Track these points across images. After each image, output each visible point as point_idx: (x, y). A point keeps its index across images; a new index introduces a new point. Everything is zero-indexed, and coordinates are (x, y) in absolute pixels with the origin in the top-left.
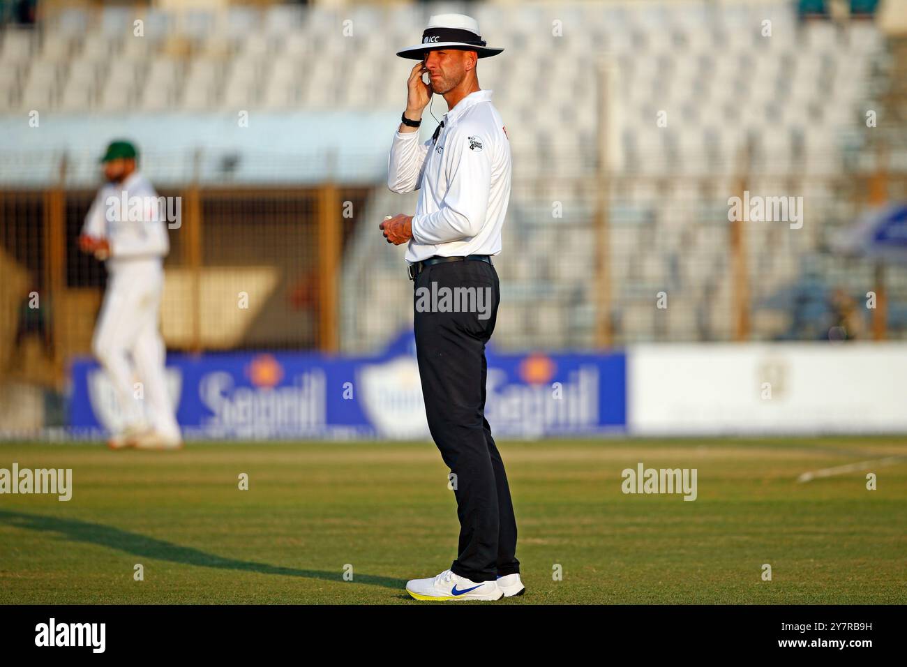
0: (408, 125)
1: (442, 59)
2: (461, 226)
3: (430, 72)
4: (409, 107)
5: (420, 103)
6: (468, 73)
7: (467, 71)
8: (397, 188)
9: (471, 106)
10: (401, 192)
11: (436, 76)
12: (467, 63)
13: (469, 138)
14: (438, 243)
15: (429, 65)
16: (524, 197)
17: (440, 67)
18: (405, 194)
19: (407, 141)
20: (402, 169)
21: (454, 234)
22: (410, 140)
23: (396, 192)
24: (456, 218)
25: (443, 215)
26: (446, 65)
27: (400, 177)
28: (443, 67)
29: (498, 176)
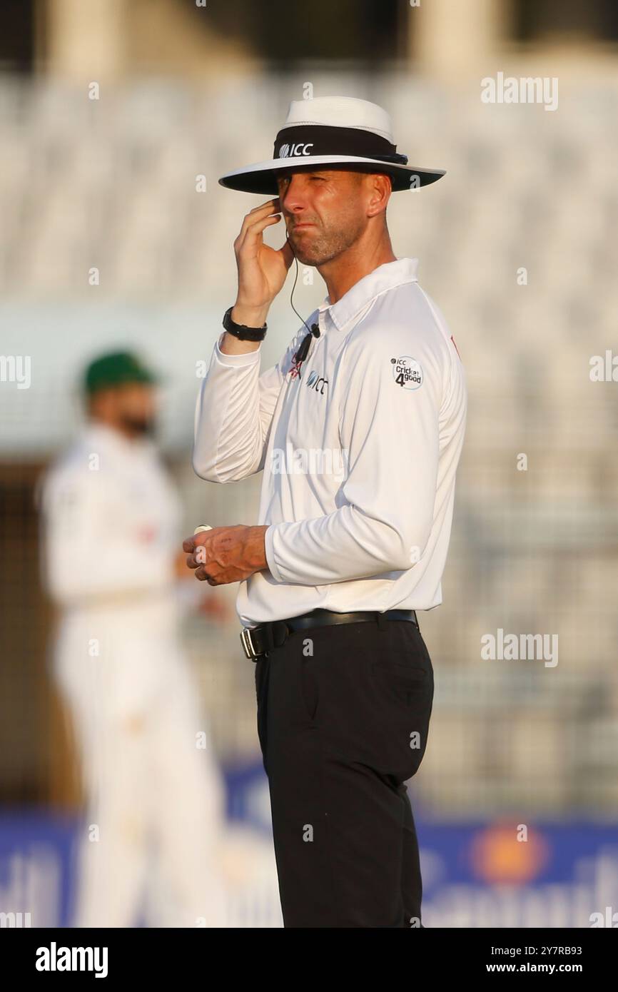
0: (242, 338)
1: (318, 190)
2: (382, 547)
3: (292, 219)
4: (243, 300)
5: (266, 289)
6: (371, 222)
7: (369, 217)
8: (216, 471)
9: (384, 292)
10: (223, 479)
11: (304, 225)
12: (370, 202)
13: (394, 361)
14: (325, 582)
15: (290, 204)
16: (486, 489)
17: (314, 207)
18: (233, 484)
19: (240, 371)
20: (228, 430)
21: (366, 565)
22: (245, 368)
23: (213, 481)
24: (372, 531)
25: (340, 522)
26: (326, 204)
27: (224, 447)
28: (322, 209)
29: (448, 440)
